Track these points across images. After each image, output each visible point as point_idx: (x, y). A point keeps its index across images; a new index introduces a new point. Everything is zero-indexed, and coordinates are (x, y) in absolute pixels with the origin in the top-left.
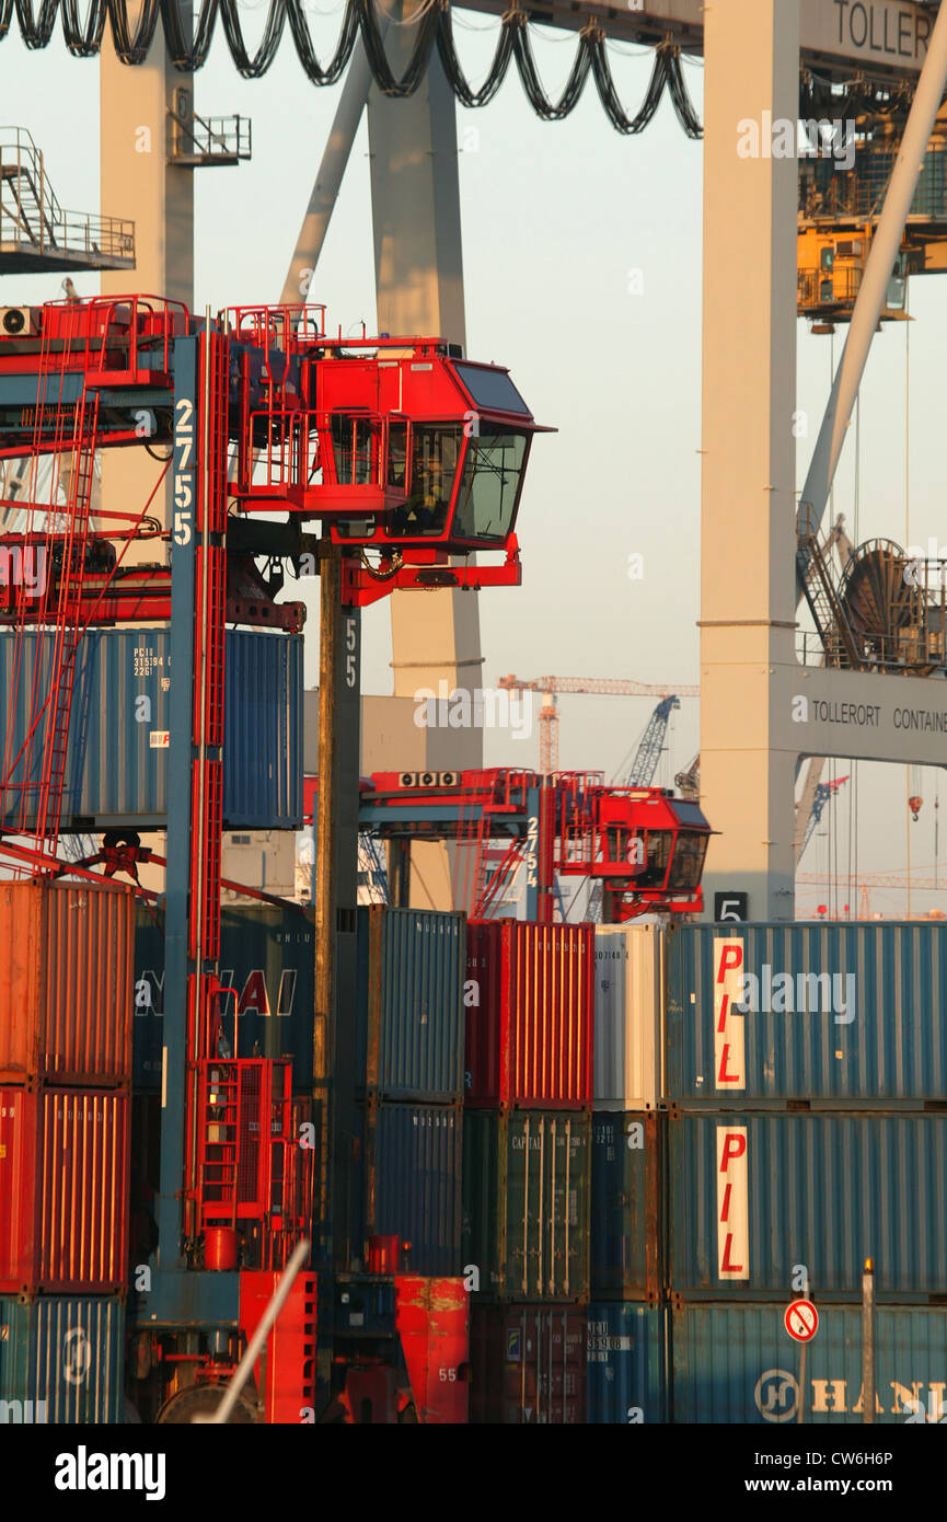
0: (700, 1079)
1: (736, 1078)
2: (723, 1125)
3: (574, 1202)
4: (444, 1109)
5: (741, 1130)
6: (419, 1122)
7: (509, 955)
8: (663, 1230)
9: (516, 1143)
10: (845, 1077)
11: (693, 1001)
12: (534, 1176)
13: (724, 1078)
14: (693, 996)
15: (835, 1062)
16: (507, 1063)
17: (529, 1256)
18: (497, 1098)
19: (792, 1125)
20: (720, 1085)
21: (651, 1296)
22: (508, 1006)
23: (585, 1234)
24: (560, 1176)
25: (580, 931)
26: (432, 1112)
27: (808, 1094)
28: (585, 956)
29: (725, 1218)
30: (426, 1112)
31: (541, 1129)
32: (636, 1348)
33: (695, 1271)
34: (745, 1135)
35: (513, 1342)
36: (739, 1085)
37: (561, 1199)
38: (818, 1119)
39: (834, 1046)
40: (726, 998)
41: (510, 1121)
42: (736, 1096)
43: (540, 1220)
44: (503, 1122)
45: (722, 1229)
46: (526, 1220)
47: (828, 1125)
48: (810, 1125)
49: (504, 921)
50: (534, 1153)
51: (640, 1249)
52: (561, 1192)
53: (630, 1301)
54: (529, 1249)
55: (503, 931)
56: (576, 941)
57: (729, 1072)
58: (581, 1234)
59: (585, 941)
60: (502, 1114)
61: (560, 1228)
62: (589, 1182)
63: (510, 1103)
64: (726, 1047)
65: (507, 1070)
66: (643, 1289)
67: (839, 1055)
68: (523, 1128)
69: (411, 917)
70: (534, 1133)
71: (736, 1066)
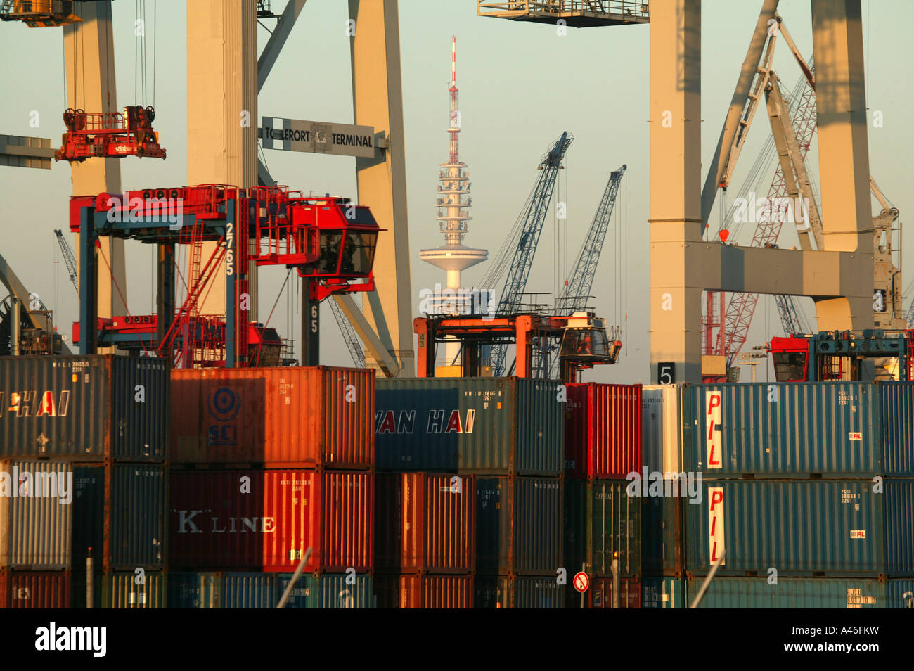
0: (700, 463)
1: (718, 463)
2: (712, 487)
3: (632, 526)
4: (553, 479)
5: (720, 489)
6: (538, 486)
7: (592, 401)
8: (682, 540)
9: (598, 496)
10: (771, 461)
11: (696, 424)
12: (608, 513)
13: (712, 463)
14: (696, 421)
15: (766, 455)
16: (592, 456)
17: (605, 554)
18: (586, 474)
19: (745, 486)
20: (710, 466)
21: (677, 574)
22: (592, 427)
23: (638, 542)
24: (623, 514)
25: (634, 389)
26: (546, 481)
27: (753, 471)
28: (636, 401)
29: (713, 534)
30: (542, 481)
31: (612, 489)
32: (670, 600)
33: (699, 560)
34: (722, 491)
35: (597, 597)
36: (719, 466)
37: (624, 526)
38: (757, 483)
39: (766, 446)
40: (712, 422)
41: (594, 485)
42: (717, 472)
43: (612, 536)
44: (589, 486)
45: (712, 540)
46: (603, 536)
47: (763, 486)
48: (754, 486)
49: (590, 384)
50: (608, 502)
51: (671, 550)
52: (624, 521)
53: (667, 576)
54: (605, 550)
55: (589, 390)
56: (631, 394)
57: (714, 460)
58: (636, 542)
59: (636, 393)
60: (589, 482)
61: (623, 539)
62: (640, 516)
63: (593, 476)
64: (713, 447)
65: (591, 460)
66: (673, 570)
67: (768, 450)
68: (602, 489)
69: (532, 383)
70: (608, 491)
71: (718, 457)
